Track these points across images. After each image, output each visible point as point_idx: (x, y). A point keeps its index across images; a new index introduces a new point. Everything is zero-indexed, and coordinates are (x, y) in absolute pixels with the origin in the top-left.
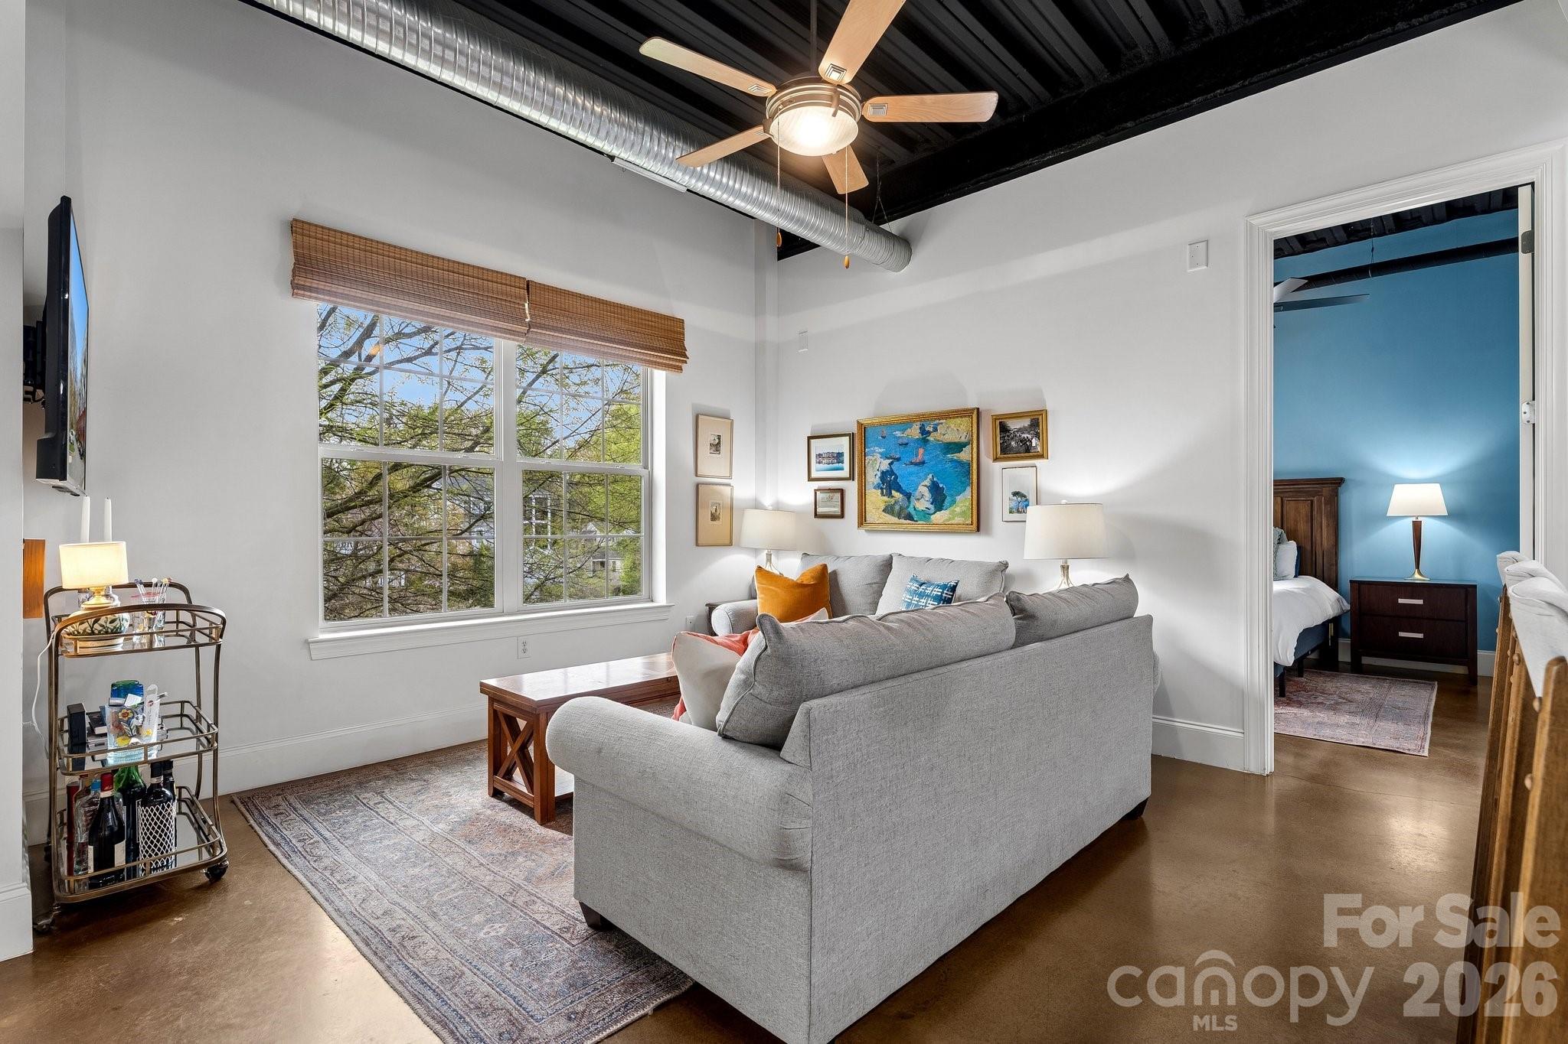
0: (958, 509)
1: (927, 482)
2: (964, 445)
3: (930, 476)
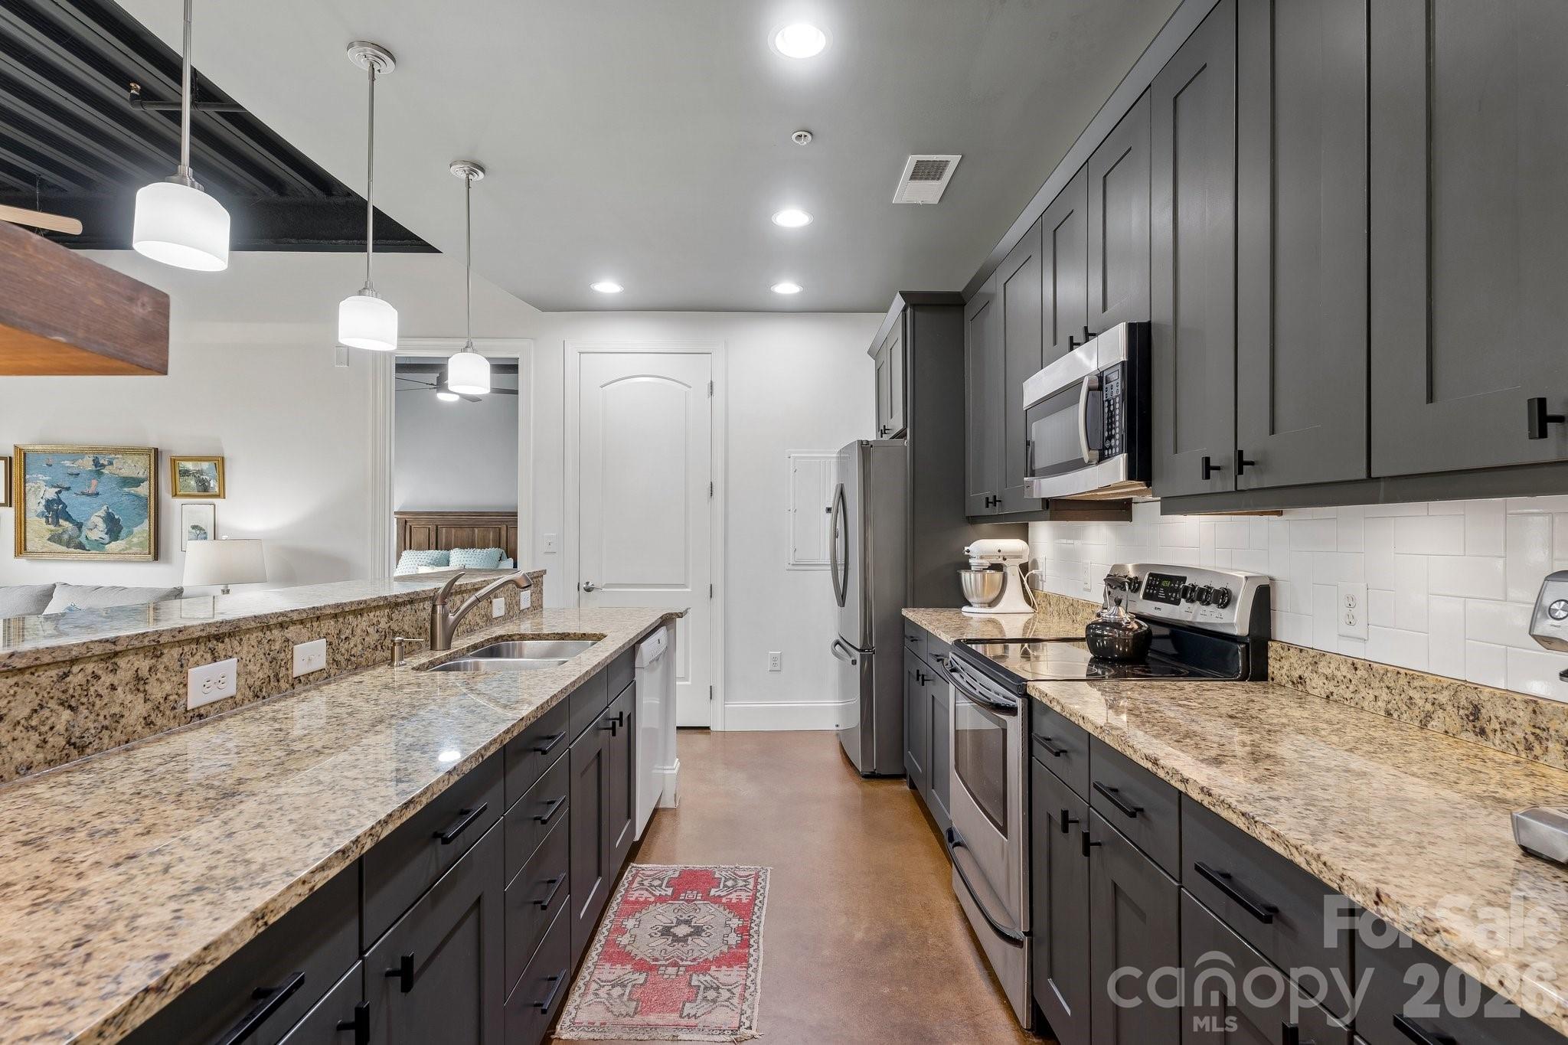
0: (135, 540)
1: (102, 513)
2: (143, 481)
3: (105, 507)
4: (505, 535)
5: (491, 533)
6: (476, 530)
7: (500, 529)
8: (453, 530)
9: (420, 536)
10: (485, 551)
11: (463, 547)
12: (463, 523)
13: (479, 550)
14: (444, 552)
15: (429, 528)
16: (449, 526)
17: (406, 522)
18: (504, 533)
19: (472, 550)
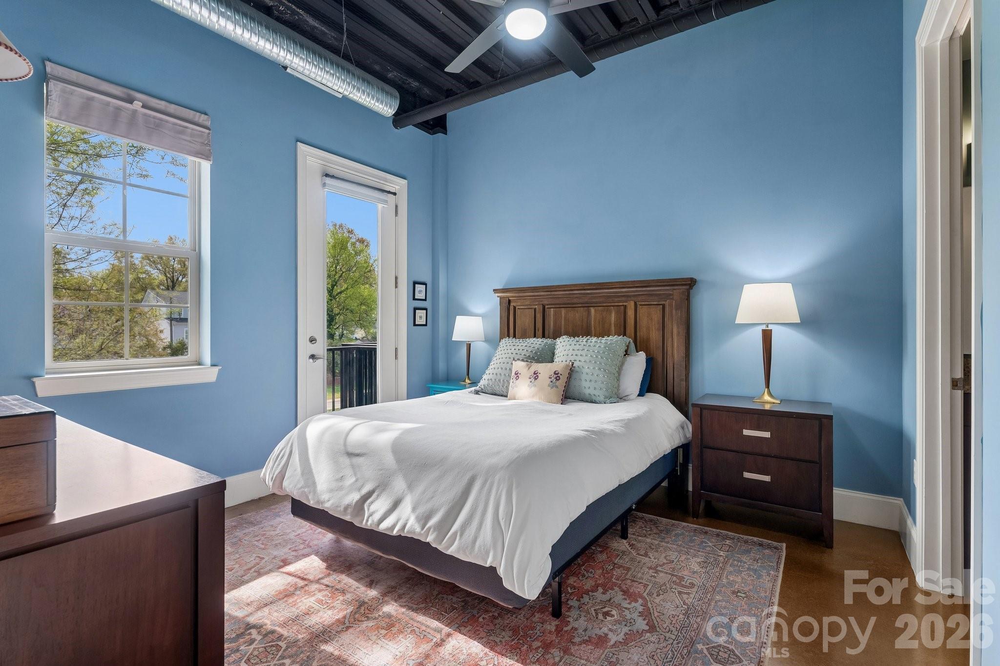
4: (633, 317)
5: (613, 315)
6: (593, 310)
7: (625, 307)
8: (563, 311)
9: (525, 320)
10: (604, 340)
11: (573, 334)
12: (575, 301)
13: (594, 339)
14: (549, 341)
15: (535, 310)
16: (558, 306)
17: (509, 301)
18: (631, 313)
19: (585, 339)
